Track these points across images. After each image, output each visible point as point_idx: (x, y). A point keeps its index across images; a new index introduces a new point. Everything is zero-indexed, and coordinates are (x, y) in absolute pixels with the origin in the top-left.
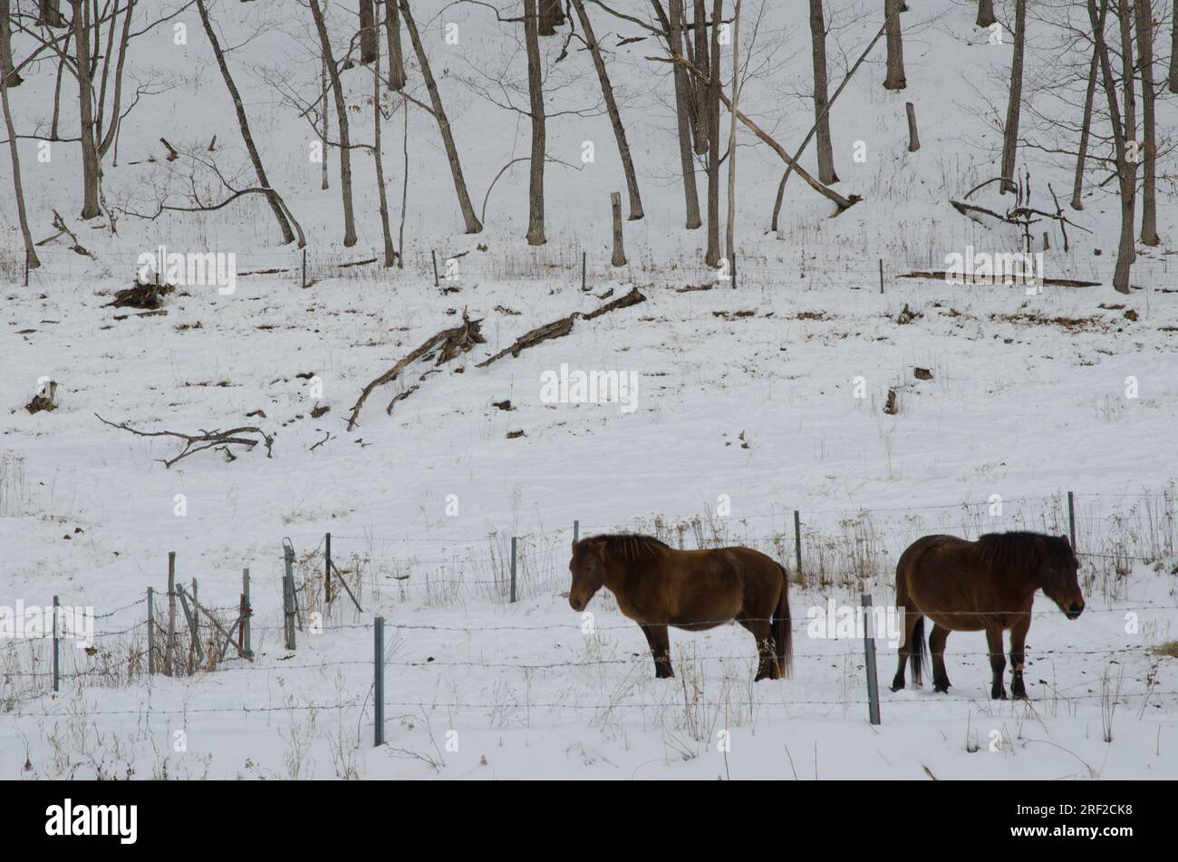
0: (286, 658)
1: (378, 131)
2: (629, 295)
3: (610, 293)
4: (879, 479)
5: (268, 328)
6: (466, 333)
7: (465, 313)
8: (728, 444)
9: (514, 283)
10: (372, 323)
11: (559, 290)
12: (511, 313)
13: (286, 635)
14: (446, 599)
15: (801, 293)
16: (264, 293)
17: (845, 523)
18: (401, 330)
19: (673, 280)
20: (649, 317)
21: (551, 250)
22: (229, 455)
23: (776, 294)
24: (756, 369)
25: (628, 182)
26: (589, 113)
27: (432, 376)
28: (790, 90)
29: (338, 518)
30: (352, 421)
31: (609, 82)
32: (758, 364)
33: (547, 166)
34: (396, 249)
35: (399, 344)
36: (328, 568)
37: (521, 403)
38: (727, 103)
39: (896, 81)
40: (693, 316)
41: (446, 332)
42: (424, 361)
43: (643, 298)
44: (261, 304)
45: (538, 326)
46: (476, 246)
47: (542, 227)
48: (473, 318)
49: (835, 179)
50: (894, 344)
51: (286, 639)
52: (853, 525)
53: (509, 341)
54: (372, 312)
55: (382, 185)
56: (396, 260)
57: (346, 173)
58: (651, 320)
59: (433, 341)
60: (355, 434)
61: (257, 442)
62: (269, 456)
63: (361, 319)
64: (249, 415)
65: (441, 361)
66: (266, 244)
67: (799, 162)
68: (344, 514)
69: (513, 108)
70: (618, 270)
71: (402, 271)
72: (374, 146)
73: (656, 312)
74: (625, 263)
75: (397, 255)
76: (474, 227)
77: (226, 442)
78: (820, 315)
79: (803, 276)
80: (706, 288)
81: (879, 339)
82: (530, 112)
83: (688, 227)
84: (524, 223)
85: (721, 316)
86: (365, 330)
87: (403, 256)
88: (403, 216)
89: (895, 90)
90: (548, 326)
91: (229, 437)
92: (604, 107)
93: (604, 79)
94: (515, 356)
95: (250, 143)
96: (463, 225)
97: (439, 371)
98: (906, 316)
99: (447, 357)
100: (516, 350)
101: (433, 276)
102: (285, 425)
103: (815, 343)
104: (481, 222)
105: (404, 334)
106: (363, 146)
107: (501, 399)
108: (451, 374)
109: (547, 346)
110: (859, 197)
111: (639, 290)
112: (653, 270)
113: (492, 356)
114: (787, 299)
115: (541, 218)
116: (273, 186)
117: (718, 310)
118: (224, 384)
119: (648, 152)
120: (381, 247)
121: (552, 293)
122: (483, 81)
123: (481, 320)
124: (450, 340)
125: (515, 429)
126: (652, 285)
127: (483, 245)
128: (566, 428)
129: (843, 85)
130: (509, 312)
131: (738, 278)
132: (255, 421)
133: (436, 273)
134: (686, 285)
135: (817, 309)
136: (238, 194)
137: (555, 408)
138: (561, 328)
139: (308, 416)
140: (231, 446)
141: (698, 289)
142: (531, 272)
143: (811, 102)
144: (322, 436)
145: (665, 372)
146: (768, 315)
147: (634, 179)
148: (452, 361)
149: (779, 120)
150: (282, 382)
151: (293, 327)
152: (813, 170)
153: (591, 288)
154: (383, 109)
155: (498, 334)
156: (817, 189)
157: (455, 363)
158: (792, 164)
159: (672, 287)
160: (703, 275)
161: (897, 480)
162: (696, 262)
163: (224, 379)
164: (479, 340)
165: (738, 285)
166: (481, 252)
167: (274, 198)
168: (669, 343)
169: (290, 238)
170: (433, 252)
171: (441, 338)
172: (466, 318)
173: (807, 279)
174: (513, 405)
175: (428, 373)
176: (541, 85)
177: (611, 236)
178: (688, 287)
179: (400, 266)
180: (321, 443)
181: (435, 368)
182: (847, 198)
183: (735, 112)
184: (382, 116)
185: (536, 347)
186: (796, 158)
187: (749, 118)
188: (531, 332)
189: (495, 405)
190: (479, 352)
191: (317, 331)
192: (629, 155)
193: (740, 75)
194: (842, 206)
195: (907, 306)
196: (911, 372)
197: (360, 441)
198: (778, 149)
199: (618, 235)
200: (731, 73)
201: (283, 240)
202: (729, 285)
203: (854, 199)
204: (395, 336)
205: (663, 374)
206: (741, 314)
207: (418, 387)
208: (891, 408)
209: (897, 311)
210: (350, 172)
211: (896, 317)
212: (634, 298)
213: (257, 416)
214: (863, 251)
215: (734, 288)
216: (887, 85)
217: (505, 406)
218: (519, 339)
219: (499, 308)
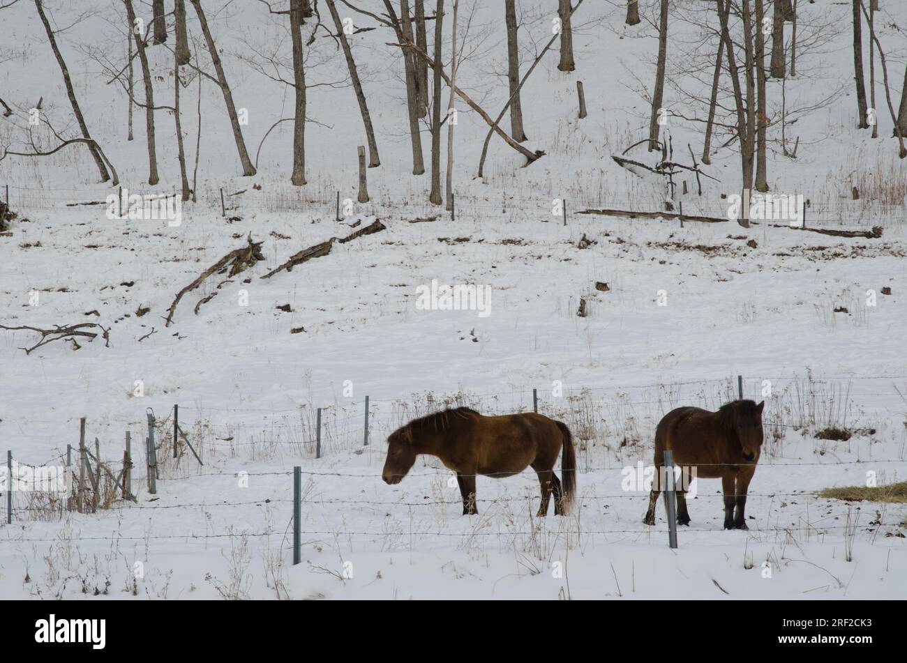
0: (152, 500)
1: (177, 96)
2: (373, 225)
3: (359, 223)
4: (582, 366)
5: (94, 247)
6: (251, 252)
7: (249, 237)
8: (462, 339)
9: (284, 215)
10: (175, 244)
11: (319, 220)
12: (283, 237)
13: (149, 482)
14: (266, 456)
15: (504, 224)
16: (89, 220)
17: (571, 399)
18: (199, 249)
19: (406, 214)
20: (390, 241)
21: (311, 189)
22: (76, 344)
23: (485, 225)
24: (475, 282)
25: (368, 138)
26: (340, 85)
27: (227, 285)
28: (490, 70)
29: (170, 393)
30: (169, 319)
31: (353, 61)
32: (476, 277)
33: (307, 124)
34: (191, 187)
35: (198, 261)
36: (176, 432)
37: (298, 306)
38: (447, 80)
39: (567, 65)
40: (423, 241)
41: (236, 251)
42: (219, 273)
43: (383, 227)
44: (86, 228)
45: (306, 248)
46: (253, 186)
47: (303, 172)
48: (255, 241)
49: (524, 138)
50: (577, 264)
51: (149, 486)
52: (577, 400)
53: (284, 259)
54: (175, 235)
55: (180, 138)
56: (191, 196)
57: (151, 128)
58: (391, 244)
59: (227, 258)
60: (173, 329)
61: (96, 335)
62: (107, 346)
63: (166, 241)
64: (87, 314)
65: (233, 273)
66: (87, 182)
67: (499, 125)
68: (173, 391)
69: (281, 80)
70: (364, 205)
71: (196, 205)
72: (174, 107)
73: (395, 238)
74: (368, 200)
75: (191, 191)
76: (250, 171)
77: (73, 334)
78: (519, 241)
79: (504, 212)
80: (431, 220)
81: (565, 260)
82: (294, 84)
83: (415, 173)
84: (289, 169)
85: (444, 241)
86: (170, 249)
87: (197, 192)
88: (197, 162)
89: (567, 72)
90: (313, 248)
91: (75, 330)
92: (350, 81)
93: (350, 59)
94: (289, 270)
95: (75, 103)
96: (241, 170)
97: (232, 281)
98: (584, 243)
99: (236, 271)
100: (289, 266)
101: (221, 208)
102: (116, 322)
103: (517, 262)
104: (255, 167)
105: (201, 252)
106: (166, 107)
107: (282, 304)
108: (241, 284)
109: (313, 263)
110: (543, 152)
111: (381, 221)
112: (390, 206)
113: (272, 270)
114: (494, 229)
115: (302, 165)
116: (92, 137)
117: (442, 237)
118: (64, 290)
119: (380, 115)
120: (180, 186)
121: (313, 222)
122: (258, 59)
123: (262, 243)
124: (239, 258)
125: (297, 326)
126: (390, 217)
127: (258, 185)
128: (336, 325)
129: (533, 67)
130: (281, 236)
131: (456, 212)
132: (92, 319)
133: (223, 206)
134: (416, 217)
135: (516, 236)
136: (67, 143)
137: (324, 310)
138: (323, 249)
139: (133, 315)
140: (77, 338)
141: (426, 221)
142: (298, 205)
143: (506, 80)
144: (147, 331)
145: (406, 284)
146: (480, 241)
147: (373, 136)
148: (241, 273)
149: (487, 93)
150: (109, 289)
151: (113, 247)
152: (508, 131)
153: (343, 219)
154: (182, 79)
155: (275, 253)
156: (512, 145)
157: (244, 275)
158: (494, 126)
159: (406, 219)
160: (429, 210)
161: (595, 367)
162: (424, 199)
163: (64, 286)
164: (259, 257)
165: (456, 218)
166: (256, 190)
167: (93, 146)
168: (407, 262)
169: (106, 178)
170: (221, 190)
171: (233, 256)
172: (250, 241)
173: (508, 214)
174: (292, 308)
175: (223, 282)
176: (302, 63)
177: (357, 179)
178: (418, 219)
179: (194, 200)
180: (147, 336)
181: (228, 279)
182: (534, 153)
183: (453, 87)
184: (180, 84)
185: (305, 264)
186: (497, 122)
187: (462, 91)
188: (301, 252)
189: (279, 307)
190: (261, 268)
191: (133, 250)
192: (369, 118)
193: (457, 58)
194: (531, 159)
195: (585, 235)
196: (593, 285)
197: (177, 334)
198: (483, 114)
199: (363, 178)
200: (451, 56)
201: (101, 179)
202: (449, 217)
203: (540, 154)
204: (194, 254)
205: (404, 285)
206: (459, 240)
207: (216, 294)
208: (582, 312)
209: (578, 239)
210: (154, 128)
211: (577, 244)
212: (377, 227)
213: (93, 314)
214: (549, 193)
215: (453, 220)
216: (561, 68)
217: (287, 308)
218: (291, 258)
219: (273, 233)
